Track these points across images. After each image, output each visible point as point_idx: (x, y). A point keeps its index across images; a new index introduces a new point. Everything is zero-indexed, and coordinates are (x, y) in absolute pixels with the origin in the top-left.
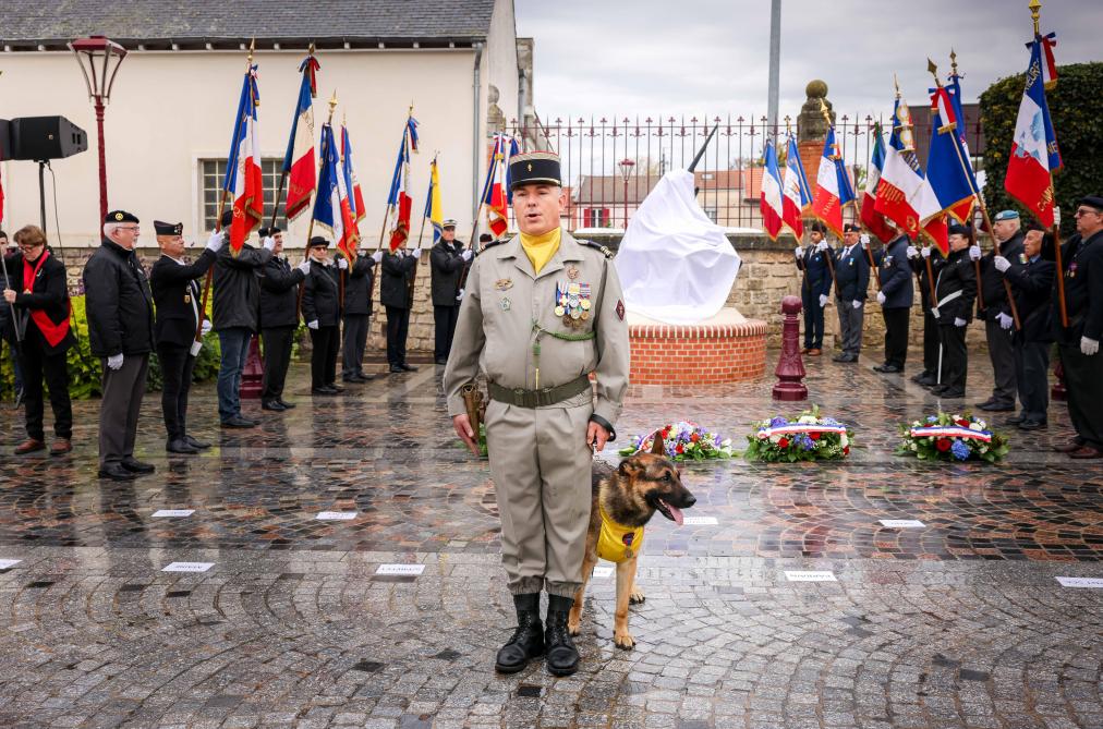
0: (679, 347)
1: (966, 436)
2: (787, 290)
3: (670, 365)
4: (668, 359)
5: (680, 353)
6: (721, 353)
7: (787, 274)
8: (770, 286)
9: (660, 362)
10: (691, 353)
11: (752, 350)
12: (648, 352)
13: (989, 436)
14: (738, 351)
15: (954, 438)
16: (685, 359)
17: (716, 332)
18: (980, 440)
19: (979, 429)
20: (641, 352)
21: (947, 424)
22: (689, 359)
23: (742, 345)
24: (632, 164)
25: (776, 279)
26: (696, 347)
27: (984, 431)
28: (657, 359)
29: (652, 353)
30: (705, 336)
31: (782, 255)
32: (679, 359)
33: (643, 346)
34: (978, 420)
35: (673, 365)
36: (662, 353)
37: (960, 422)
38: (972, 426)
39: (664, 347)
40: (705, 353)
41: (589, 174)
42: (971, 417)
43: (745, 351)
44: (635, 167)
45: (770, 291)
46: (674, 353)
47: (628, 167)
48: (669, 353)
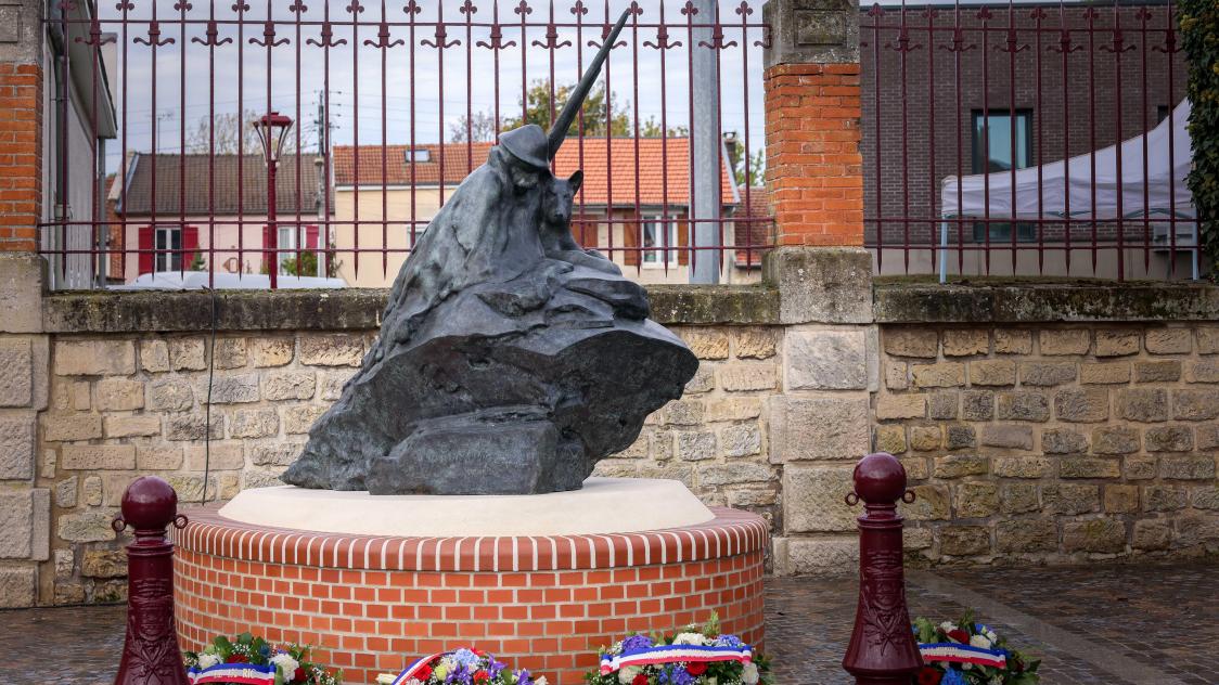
0: (564, 595)
1: (966, 660)
2: (761, 423)
3: (540, 645)
4: (536, 629)
5: (566, 611)
6: (670, 604)
7: (758, 385)
8: (720, 416)
9: (515, 637)
10: (594, 610)
11: (740, 593)
12: (480, 613)
13: (1002, 658)
14: (710, 599)
15: (945, 665)
16: (581, 627)
17: (656, 551)
18: (990, 665)
19: (986, 644)
20: (463, 613)
21: (934, 640)
22: (592, 626)
23: (719, 581)
24: (285, 123)
25: (731, 398)
26: (607, 593)
27: (994, 650)
28: (508, 629)
29: (492, 612)
30: (630, 562)
31: (745, 337)
32: (564, 627)
33: (465, 596)
34: (984, 629)
35: (552, 645)
36: (521, 612)
37: (953, 634)
38: (977, 641)
39: (523, 596)
40: (630, 608)
41: (147, 150)
42: (972, 625)
43: (726, 597)
44: (293, 130)
45: (718, 429)
46: (550, 612)
47: (277, 130)
48: (538, 612)
